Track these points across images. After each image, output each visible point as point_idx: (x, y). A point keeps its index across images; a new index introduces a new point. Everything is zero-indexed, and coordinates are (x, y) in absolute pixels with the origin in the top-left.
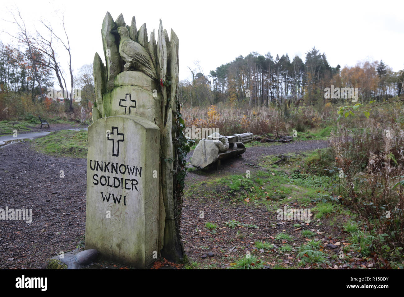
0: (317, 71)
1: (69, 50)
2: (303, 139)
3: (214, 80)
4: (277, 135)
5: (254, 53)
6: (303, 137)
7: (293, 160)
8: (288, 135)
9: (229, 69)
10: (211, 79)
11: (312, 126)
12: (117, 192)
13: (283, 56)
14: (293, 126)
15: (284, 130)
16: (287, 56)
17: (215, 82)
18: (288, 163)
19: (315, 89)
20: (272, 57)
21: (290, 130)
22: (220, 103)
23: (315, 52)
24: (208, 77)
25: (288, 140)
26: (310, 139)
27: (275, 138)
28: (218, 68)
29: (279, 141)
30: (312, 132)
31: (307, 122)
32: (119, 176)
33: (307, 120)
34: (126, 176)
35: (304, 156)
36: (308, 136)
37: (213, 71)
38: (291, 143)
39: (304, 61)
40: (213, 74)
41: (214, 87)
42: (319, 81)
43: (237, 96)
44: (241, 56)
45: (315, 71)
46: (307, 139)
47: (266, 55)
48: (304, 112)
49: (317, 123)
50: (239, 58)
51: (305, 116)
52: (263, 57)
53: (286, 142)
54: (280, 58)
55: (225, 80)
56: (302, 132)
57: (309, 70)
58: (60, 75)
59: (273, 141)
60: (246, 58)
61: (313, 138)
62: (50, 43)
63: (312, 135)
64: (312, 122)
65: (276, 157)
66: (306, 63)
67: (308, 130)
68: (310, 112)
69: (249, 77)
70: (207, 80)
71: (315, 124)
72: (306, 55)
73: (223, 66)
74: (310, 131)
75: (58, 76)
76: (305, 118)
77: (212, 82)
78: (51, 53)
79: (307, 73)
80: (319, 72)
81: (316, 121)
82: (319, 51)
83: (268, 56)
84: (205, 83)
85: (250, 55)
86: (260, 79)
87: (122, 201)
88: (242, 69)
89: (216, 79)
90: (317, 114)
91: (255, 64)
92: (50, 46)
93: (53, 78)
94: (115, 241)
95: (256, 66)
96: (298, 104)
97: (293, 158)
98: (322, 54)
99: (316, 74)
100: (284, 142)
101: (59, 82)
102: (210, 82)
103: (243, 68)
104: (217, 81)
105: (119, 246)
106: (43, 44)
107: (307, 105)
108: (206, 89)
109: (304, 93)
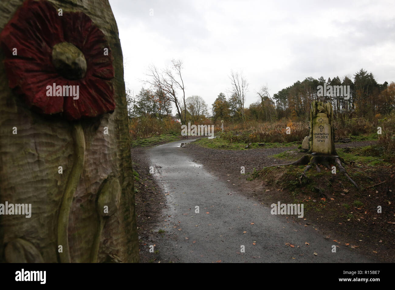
0: (365, 89)
1: (183, 89)
2: (358, 140)
3: (277, 101)
4: (339, 138)
5: (309, 78)
6: (358, 139)
7: (354, 150)
8: (347, 138)
9: (290, 92)
10: (275, 101)
11: (365, 132)
12: (322, 139)
13: (335, 78)
14: (349, 132)
15: (344, 134)
16: (338, 78)
17: (277, 102)
18: (351, 152)
19: (364, 103)
20: (325, 80)
21: (347, 135)
22: (284, 119)
23: (362, 73)
24: (272, 99)
25: (347, 141)
26: (363, 140)
27: (337, 140)
28: (279, 92)
29: (340, 142)
30: (365, 136)
31: (360, 129)
32: (322, 136)
33: (360, 128)
34: (325, 136)
35: (361, 148)
36: (362, 138)
37: (276, 94)
38: (350, 143)
39: (353, 81)
40: (276, 96)
41: (277, 106)
42: (368, 97)
43: (297, 112)
44: (299, 82)
45: (364, 88)
46: (361, 140)
47: (319, 79)
48: (357, 122)
49: (368, 129)
50: (296, 83)
51: (358, 125)
52: (317, 80)
53: (346, 142)
54: (331, 80)
55: (286, 101)
56: (357, 136)
57: (358, 88)
58: (178, 105)
59: (336, 142)
60: (303, 82)
61: (366, 139)
62: (172, 86)
63: (365, 138)
64: (365, 129)
65: (343, 148)
66: (355, 82)
67: (362, 135)
68: (362, 122)
69: (305, 97)
70: (271, 101)
71: (367, 130)
72: (354, 77)
73: (283, 90)
74: (363, 135)
75: (177, 106)
76: (358, 126)
77: (275, 102)
78: (172, 92)
79: (357, 91)
80: (367, 89)
81: (368, 128)
82: (366, 72)
83: (321, 79)
84: (270, 104)
85: (306, 81)
86: (315, 97)
87: (324, 141)
88: (299, 91)
89: (279, 100)
90: (368, 123)
91: (311, 86)
92: (172, 87)
93: (171, 107)
94: (322, 150)
95: (312, 88)
96: (351, 117)
97: (354, 149)
98: (369, 74)
99: (365, 91)
100: (344, 142)
101: (177, 110)
102: (274, 103)
103: (301, 90)
104: (280, 102)
105: (323, 151)
106: (168, 87)
107: (359, 117)
108: (272, 108)
109: (355, 107)
